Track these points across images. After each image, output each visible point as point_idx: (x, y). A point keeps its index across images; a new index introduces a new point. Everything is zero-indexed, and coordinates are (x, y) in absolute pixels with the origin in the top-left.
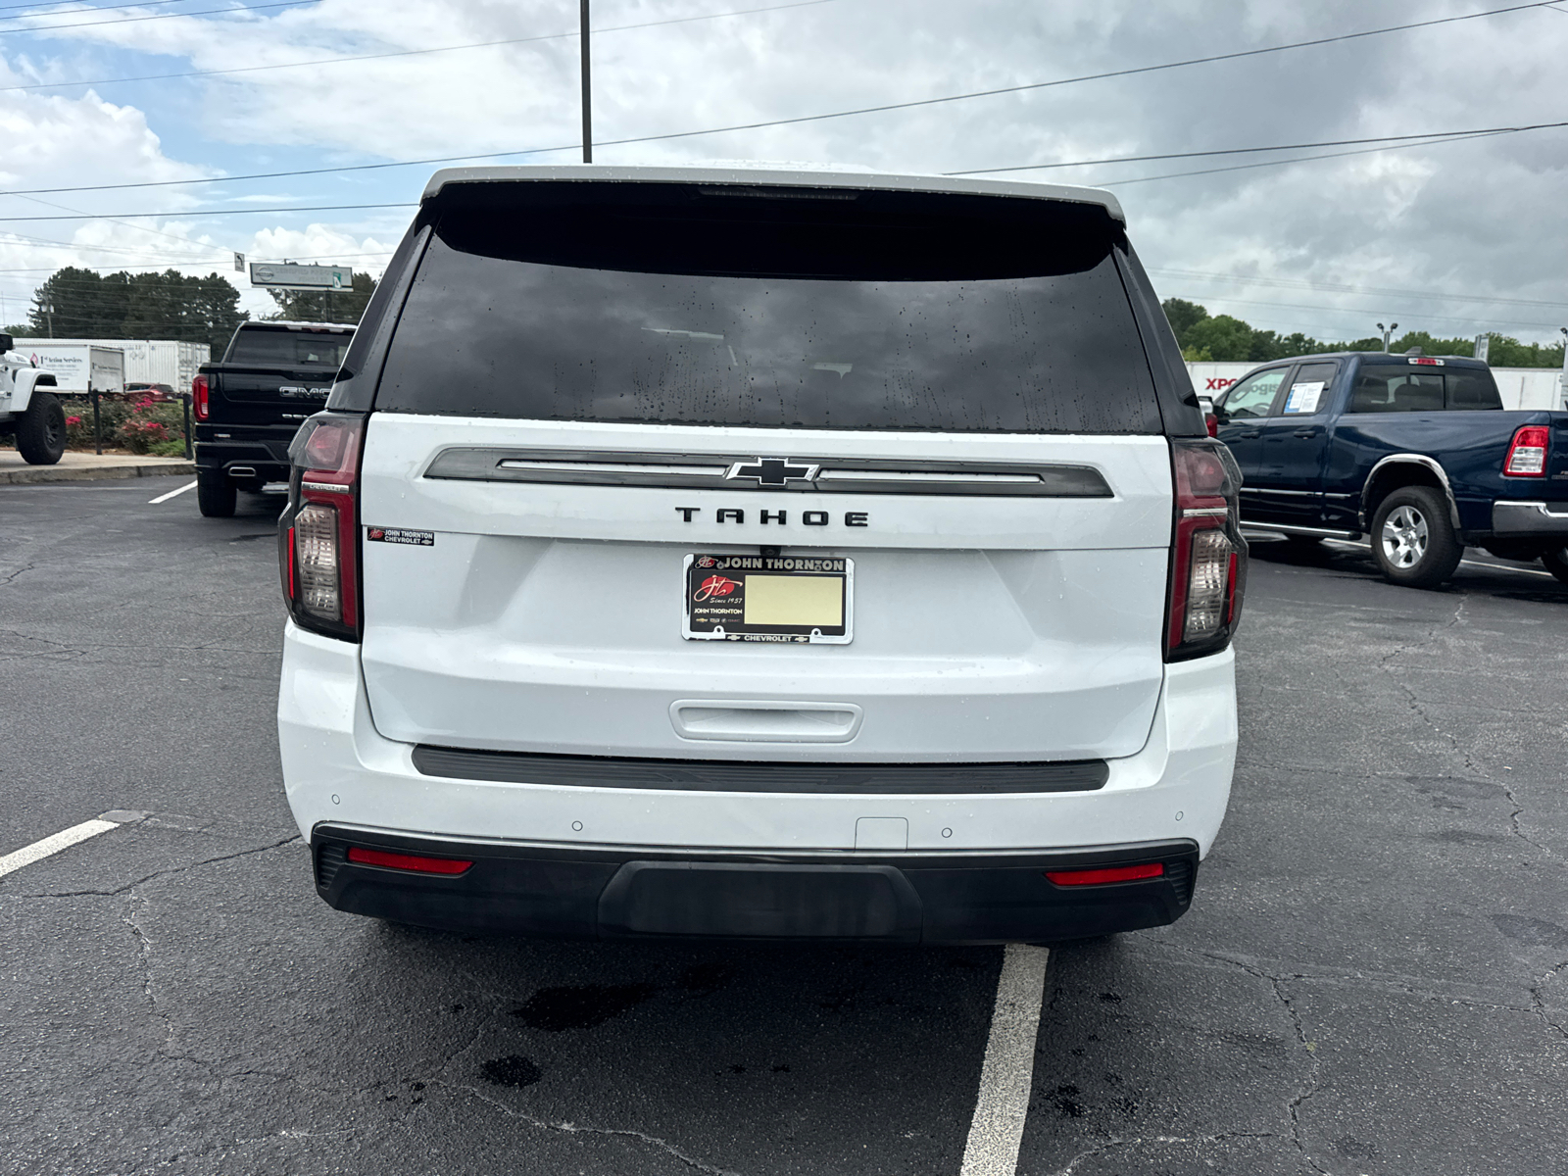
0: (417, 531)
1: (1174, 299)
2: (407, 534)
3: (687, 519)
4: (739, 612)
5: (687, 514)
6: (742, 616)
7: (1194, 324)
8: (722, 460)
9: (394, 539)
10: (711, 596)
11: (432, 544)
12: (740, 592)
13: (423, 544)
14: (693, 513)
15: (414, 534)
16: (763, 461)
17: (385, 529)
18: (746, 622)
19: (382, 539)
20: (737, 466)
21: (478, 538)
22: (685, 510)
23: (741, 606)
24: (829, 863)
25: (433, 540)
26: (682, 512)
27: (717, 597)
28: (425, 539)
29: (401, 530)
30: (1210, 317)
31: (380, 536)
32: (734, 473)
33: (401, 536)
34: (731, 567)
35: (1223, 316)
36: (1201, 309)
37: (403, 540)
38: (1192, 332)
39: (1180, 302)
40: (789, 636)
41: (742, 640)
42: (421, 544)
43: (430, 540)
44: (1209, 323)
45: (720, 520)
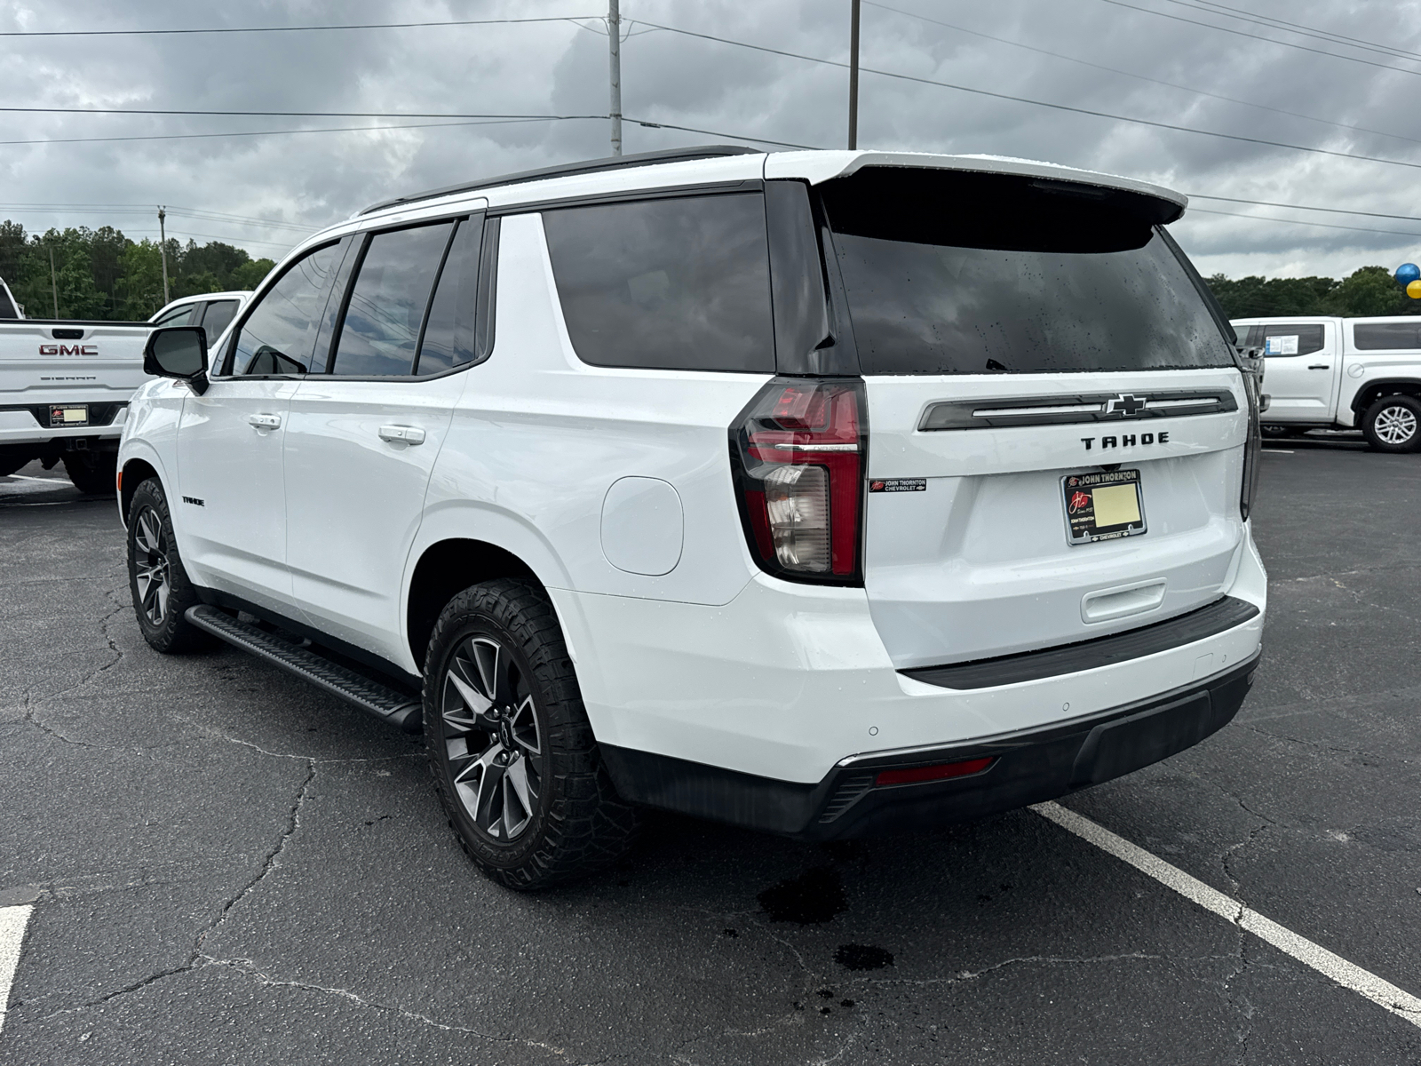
0: (910, 479)
1: (215, 243)
2: (904, 483)
3: (1088, 447)
4: (1093, 518)
5: (1088, 443)
6: (1094, 521)
7: (239, 267)
8: (1101, 399)
9: (893, 489)
10: (1078, 508)
11: (925, 490)
12: (1090, 503)
13: (918, 490)
14: (1092, 442)
15: (910, 482)
16: (1125, 398)
17: (885, 481)
18: (1098, 526)
19: (883, 490)
20: (1111, 402)
21: (959, 479)
22: (1086, 440)
23: (1092, 514)
24: (1182, 698)
25: (925, 485)
26: (1085, 443)
27: (1081, 509)
28: (918, 485)
29: (898, 480)
30: (252, 260)
31: (881, 486)
32: (1110, 409)
33: (903, 485)
34: (1086, 484)
35: (264, 260)
36: (243, 252)
37: (901, 488)
38: (238, 273)
39: (222, 245)
40: (1119, 533)
41: (1099, 540)
42: (916, 490)
43: (923, 485)
44: (253, 265)
45: (1105, 445)
